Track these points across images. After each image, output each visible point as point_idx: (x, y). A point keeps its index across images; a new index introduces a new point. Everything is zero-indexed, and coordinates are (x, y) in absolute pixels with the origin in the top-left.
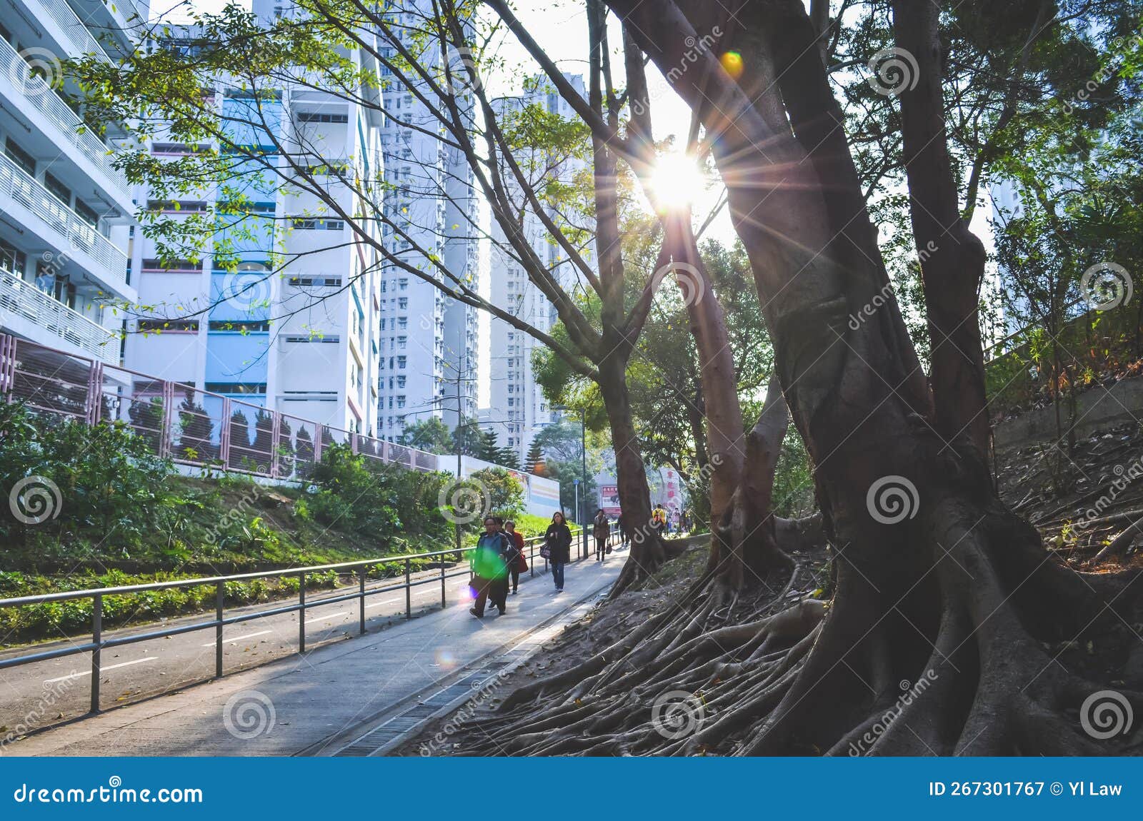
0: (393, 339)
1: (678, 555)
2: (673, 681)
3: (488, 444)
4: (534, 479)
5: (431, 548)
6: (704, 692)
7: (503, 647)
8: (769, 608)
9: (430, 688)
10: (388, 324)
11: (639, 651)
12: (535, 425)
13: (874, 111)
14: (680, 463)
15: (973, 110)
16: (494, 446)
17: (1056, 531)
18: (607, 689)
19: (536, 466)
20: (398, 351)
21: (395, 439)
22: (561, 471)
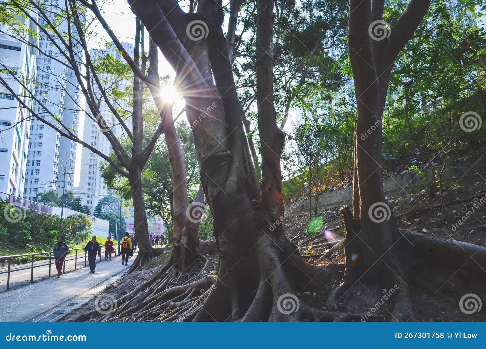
0: (34, 152)
1: (159, 255)
2: (150, 310)
3: (77, 203)
4: (98, 219)
5: (46, 250)
6: (164, 315)
7: (76, 296)
8: (194, 278)
9: (39, 315)
10: (33, 145)
11: (138, 297)
12: (99, 195)
13: (252, 75)
14: (163, 215)
15: (290, 79)
16: (79, 204)
17: (306, 248)
18: (122, 314)
19: (99, 214)
20: (37, 158)
21: (32, 199)
22: (110, 216)
